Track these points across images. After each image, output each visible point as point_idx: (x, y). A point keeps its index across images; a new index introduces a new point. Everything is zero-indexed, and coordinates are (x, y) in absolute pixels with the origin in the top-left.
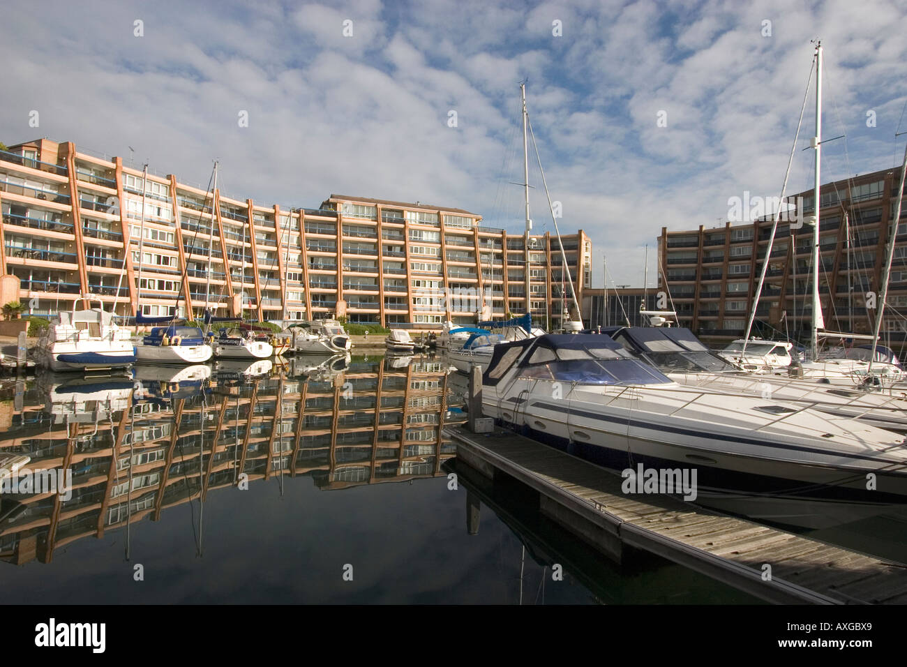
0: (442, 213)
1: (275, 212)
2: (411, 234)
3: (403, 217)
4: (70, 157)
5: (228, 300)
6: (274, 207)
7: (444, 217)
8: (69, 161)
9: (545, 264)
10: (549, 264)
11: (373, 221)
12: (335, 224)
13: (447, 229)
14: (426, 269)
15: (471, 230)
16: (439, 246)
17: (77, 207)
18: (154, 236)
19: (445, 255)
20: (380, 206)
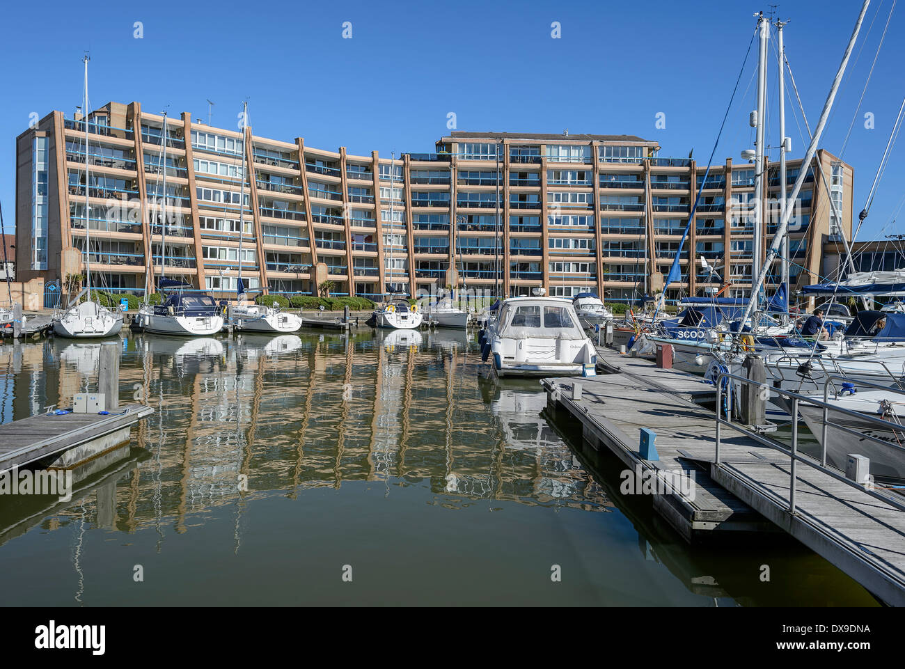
0: (596, 143)
1: (373, 161)
2: (550, 177)
3: (540, 154)
4: (135, 118)
5: (312, 270)
6: (372, 154)
7: (598, 150)
8: (135, 122)
12: (447, 170)
13: (604, 167)
14: (571, 224)
15: (641, 165)
17: (142, 173)
18: (227, 199)
19: (598, 203)
20: (507, 141)
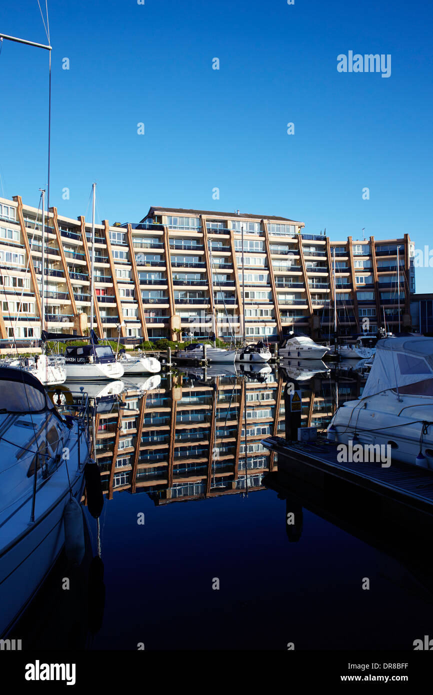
0: (265, 221)
2: (236, 244)
3: (227, 227)
6: (104, 223)
7: (267, 226)
9: (371, 270)
10: (375, 269)
11: (198, 232)
12: (162, 237)
13: (272, 238)
15: (295, 238)
16: (265, 255)
19: (271, 265)
20: (204, 217)
